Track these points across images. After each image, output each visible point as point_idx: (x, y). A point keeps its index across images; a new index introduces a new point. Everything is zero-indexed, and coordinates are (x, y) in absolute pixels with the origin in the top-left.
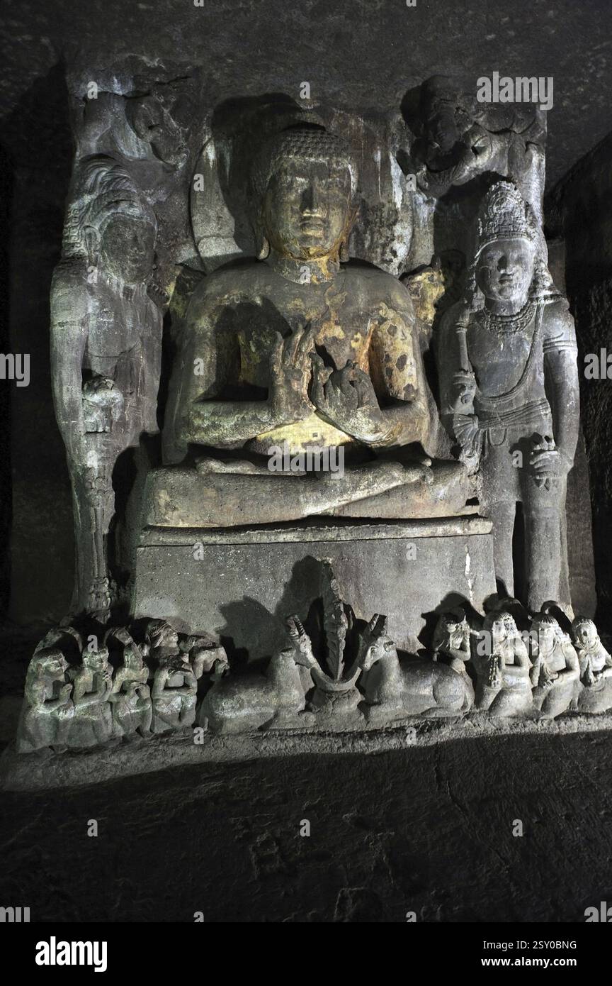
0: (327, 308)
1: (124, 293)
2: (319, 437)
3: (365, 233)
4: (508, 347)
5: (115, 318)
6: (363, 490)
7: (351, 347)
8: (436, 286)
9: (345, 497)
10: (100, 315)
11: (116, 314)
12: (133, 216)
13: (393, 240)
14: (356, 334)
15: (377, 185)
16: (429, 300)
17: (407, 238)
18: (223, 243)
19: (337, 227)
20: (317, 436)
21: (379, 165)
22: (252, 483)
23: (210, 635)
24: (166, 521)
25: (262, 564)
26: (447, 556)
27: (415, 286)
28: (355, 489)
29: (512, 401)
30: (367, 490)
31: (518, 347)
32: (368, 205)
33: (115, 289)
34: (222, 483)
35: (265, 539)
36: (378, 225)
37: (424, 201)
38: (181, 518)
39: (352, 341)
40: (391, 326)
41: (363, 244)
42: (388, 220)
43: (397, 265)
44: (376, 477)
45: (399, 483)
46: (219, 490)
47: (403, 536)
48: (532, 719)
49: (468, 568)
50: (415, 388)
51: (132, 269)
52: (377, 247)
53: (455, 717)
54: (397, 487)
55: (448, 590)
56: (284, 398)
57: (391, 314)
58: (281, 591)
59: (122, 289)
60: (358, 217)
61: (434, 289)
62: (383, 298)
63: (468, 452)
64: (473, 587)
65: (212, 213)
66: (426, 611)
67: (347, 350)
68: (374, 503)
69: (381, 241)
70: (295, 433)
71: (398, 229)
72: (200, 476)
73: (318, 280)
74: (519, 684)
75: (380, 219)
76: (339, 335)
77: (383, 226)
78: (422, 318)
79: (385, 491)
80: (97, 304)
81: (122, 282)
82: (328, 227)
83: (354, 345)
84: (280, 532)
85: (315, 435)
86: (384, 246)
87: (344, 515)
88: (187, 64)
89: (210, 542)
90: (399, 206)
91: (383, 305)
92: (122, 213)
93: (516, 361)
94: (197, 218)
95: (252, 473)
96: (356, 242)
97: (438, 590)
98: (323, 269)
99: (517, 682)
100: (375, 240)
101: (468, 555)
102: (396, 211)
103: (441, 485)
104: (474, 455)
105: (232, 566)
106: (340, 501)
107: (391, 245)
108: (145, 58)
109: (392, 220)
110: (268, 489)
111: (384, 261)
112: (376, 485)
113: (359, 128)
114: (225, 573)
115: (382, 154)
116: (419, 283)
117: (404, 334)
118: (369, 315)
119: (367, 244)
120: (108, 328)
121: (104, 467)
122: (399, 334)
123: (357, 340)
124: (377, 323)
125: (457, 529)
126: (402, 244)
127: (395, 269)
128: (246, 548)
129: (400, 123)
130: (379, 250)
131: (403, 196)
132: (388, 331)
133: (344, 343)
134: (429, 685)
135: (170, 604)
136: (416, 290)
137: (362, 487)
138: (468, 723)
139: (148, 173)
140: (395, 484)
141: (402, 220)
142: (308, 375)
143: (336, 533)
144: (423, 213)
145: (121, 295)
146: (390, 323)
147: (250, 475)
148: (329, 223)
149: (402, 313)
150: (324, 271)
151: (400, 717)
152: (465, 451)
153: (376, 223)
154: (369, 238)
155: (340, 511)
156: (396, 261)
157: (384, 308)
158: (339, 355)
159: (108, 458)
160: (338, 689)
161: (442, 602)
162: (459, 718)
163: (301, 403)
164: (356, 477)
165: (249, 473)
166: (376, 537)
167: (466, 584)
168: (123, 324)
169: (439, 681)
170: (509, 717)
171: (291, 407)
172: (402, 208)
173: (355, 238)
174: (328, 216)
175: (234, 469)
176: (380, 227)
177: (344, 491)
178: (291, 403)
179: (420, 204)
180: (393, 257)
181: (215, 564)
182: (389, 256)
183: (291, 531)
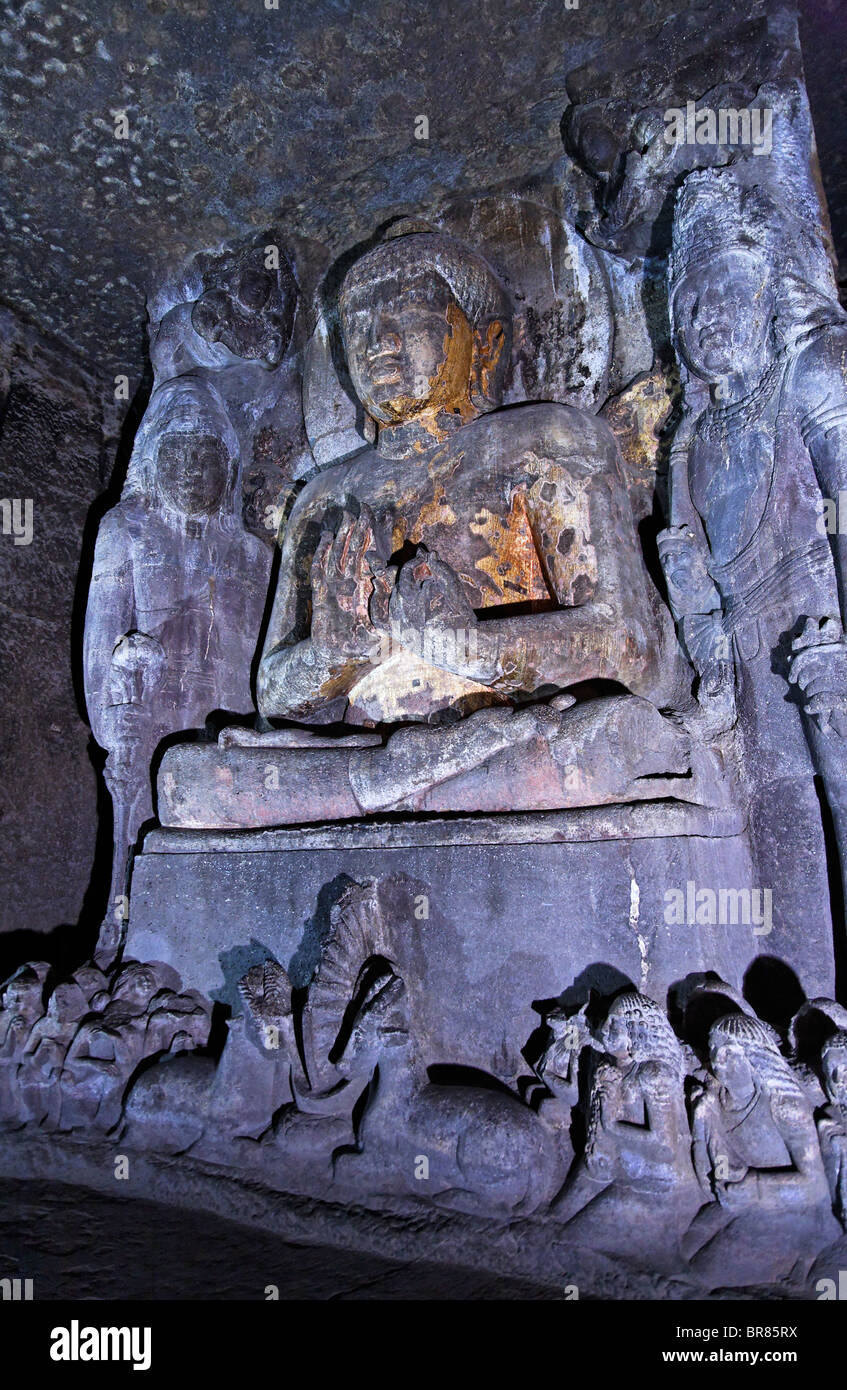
0: (430, 482)
1: (188, 529)
2: (423, 686)
3: (536, 357)
4: (738, 460)
5: (167, 559)
6: (448, 760)
7: (471, 534)
8: (656, 400)
9: (423, 775)
10: (146, 559)
11: (168, 556)
12: (185, 433)
13: (581, 351)
14: (479, 511)
15: (549, 278)
16: (645, 428)
17: (603, 343)
18: (343, 438)
19: (424, 358)
20: (418, 684)
21: (549, 248)
22: (283, 758)
23: (202, 997)
24: (177, 819)
25: (278, 885)
26: (589, 883)
27: (622, 413)
28: (435, 760)
29: (754, 561)
30: (454, 761)
31: (752, 454)
32: (537, 314)
33: (174, 527)
34: (242, 759)
35: (286, 844)
36: (555, 337)
37: (626, 269)
38: (192, 813)
39: (471, 525)
40: (546, 485)
41: (535, 375)
42: (570, 323)
43: (591, 389)
44: (465, 736)
45: (505, 743)
46: (236, 769)
47: (502, 839)
48: (651, 1274)
49: (635, 911)
50: (594, 580)
51: (185, 496)
52: (558, 372)
53: (491, 1219)
54: (500, 753)
55: (594, 958)
56: (325, 625)
57: (545, 466)
58: (301, 931)
59: (184, 525)
60: (524, 336)
61: (654, 406)
62: (529, 445)
63: (713, 684)
64: (649, 953)
65: (328, 404)
66: (544, 997)
67: (465, 540)
68: (465, 784)
69: (562, 361)
70: (388, 683)
71: (587, 331)
72: (217, 752)
73: (424, 446)
74: (651, 1178)
75: (558, 327)
76: (447, 519)
77: (563, 336)
78: (638, 460)
79: (485, 761)
80: (142, 547)
81: (184, 517)
82: (408, 363)
83: (476, 530)
84: (307, 834)
85: (416, 683)
86: (568, 366)
87: (427, 810)
88: (251, 235)
89: (219, 849)
90: (585, 294)
91: (530, 456)
92: (173, 432)
93: (752, 480)
94: (310, 416)
95: (296, 746)
96: (525, 375)
97: (570, 952)
98: (430, 429)
99: (648, 1173)
100: (553, 361)
101: (633, 881)
102: (582, 305)
103: (569, 739)
104: (723, 689)
105: (242, 886)
106: (415, 783)
107: (578, 361)
108: (210, 251)
109: (576, 321)
110: (304, 767)
111: (570, 390)
112: (466, 750)
113: (513, 209)
114: (232, 897)
115: (551, 230)
116: (628, 404)
117: (570, 494)
118: (504, 477)
119: (541, 372)
120: (154, 574)
121: (129, 750)
122: (560, 495)
123: (482, 522)
124: (524, 487)
125: (607, 826)
126: (596, 353)
127: (589, 396)
128: (258, 857)
129: (574, 171)
130: (560, 375)
131: (590, 277)
132: (542, 495)
133: (457, 529)
134: (453, 1134)
135: (162, 941)
136: (626, 418)
137: (446, 756)
138: (510, 1239)
139: (245, 379)
140: (497, 747)
141: (592, 315)
142: (366, 586)
143: (387, 834)
144: (628, 289)
145: (184, 533)
146: (543, 481)
147: (291, 749)
148: (407, 358)
149: (566, 460)
150: (432, 430)
151: (391, 1190)
152: (706, 683)
153: (552, 335)
154: (544, 361)
155: (420, 801)
156: (590, 382)
157: (531, 459)
158: (451, 551)
159: (133, 738)
160: (308, 1110)
161: (577, 980)
162: (495, 1224)
163: (354, 629)
164: (436, 739)
165: (292, 745)
166: (453, 842)
167: (635, 946)
168: (178, 565)
169: (472, 1129)
170: (604, 1253)
171: (337, 637)
172: (591, 297)
173: (523, 369)
174: (404, 349)
175: (271, 739)
176: (558, 339)
177: (419, 764)
178: (336, 631)
179: (622, 277)
180: (583, 379)
181: (220, 883)
182: (577, 378)
183: (323, 831)
